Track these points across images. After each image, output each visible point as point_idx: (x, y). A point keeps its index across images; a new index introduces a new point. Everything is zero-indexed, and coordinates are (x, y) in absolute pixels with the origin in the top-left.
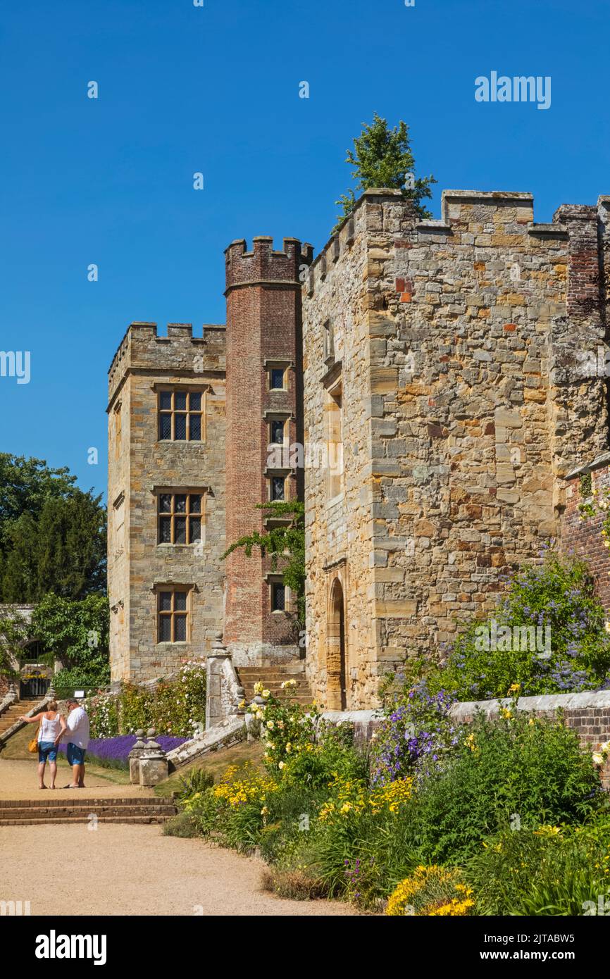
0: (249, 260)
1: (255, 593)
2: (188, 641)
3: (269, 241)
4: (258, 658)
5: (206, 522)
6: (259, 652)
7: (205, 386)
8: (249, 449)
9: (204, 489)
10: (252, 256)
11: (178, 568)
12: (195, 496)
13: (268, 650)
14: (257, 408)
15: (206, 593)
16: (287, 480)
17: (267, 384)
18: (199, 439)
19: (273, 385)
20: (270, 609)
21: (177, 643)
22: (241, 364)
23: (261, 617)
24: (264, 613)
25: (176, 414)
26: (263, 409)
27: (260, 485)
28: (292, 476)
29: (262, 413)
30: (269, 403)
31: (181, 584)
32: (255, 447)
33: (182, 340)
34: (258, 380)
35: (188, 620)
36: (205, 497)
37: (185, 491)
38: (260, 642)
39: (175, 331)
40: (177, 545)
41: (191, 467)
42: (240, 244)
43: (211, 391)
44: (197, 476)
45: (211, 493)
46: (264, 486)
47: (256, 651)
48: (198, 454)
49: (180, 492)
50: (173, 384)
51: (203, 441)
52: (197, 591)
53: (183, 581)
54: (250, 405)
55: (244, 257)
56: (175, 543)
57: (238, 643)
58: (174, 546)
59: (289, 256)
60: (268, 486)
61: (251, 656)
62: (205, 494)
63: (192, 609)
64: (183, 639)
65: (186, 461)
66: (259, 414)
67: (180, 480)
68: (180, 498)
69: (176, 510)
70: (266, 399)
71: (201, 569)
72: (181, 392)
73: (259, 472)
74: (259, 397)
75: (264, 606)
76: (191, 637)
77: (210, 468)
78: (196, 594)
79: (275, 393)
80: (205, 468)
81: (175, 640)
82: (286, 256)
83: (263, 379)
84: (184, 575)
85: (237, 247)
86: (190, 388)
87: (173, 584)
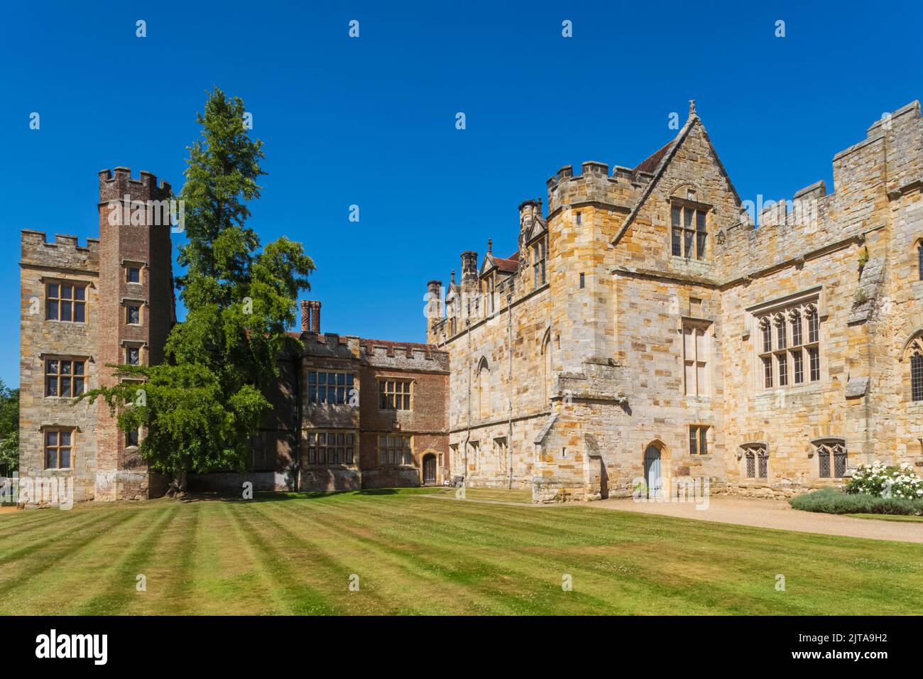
0: (112, 184)
1: (113, 433)
2: (72, 468)
3: (127, 171)
4: (113, 482)
5: (88, 382)
6: (114, 477)
7: (89, 282)
8: (110, 326)
9: (86, 358)
10: (113, 181)
11: (63, 415)
12: (79, 363)
13: (121, 476)
14: (116, 295)
15: (87, 433)
16: (141, 350)
17: (125, 278)
18: (84, 321)
19: (129, 279)
20: (124, 445)
21: (63, 469)
22: (105, 262)
23: (116, 451)
24: (119, 448)
25: (62, 301)
26: (120, 296)
27: (117, 353)
28: (145, 348)
29: (120, 299)
30: (126, 293)
31: (65, 427)
32: (114, 325)
33: (68, 247)
34: (117, 274)
35: (72, 453)
36: (87, 363)
37: (70, 359)
38: (116, 470)
39: (62, 239)
40: (63, 398)
41: (76, 341)
42: (105, 172)
43: (93, 287)
44: (80, 348)
45: (92, 361)
46: (120, 354)
47: (112, 477)
48: (81, 332)
49: (66, 359)
50: (60, 279)
51: (86, 323)
52: (79, 431)
53: (67, 424)
54: (111, 293)
55: (108, 182)
56: (61, 396)
57: (102, 470)
58: (60, 398)
59: (145, 184)
60: (124, 354)
61: (109, 480)
62: (87, 361)
63: (75, 445)
64: (68, 466)
65: (71, 336)
66: (118, 300)
67: (63, 349)
68: (65, 363)
69: (62, 372)
70: (123, 289)
71: (83, 416)
72: (66, 285)
73: (117, 343)
74: (118, 287)
75: (119, 443)
76: (74, 465)
77: (91, 343)
78: (79, 434)
79: (131, 286)
80: (87, 342)
81: (61, 467)
82: (142, 184)
83: (121, 274)
84: (68, 420)
85: (103, 175)
86: (75, 283)
87: (58, 426)
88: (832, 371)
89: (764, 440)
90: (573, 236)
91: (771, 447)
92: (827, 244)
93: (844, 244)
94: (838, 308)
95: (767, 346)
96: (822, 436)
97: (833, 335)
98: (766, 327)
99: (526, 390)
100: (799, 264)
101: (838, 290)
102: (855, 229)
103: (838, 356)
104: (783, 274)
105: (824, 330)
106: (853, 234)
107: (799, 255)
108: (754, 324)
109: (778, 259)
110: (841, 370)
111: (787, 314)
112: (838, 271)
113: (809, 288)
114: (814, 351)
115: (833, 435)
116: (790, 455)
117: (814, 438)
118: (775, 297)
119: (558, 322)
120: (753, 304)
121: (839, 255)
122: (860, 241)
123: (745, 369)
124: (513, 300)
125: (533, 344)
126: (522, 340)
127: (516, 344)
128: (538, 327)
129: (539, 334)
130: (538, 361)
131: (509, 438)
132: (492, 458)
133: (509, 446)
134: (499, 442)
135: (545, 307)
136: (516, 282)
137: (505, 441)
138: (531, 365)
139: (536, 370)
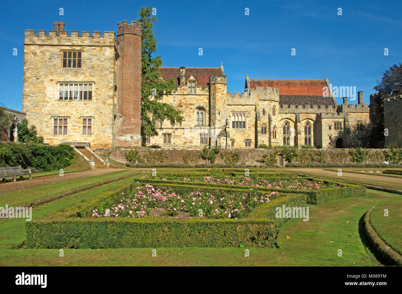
88: (249, 127)
89: (234, 139)
90: (224, 90)
91: (235, 140)
92: (249, 104)
93: (252, 105)
94: (250, 116)
96: (247, 138)
97: (249, 121)
100: (243, 106)
101: (250, 113)
102: (254, 103)
103: (250, 125)
104: (239, 107)
105: (247, 120)
106: (254, 104)
107: (243, 104)
109: (238, 103)
110: (250, 127)
111: (239, 115)
112: (250, 109)
113: (245, 111)
114: (244, 122)
115: (249, 138)
116: (240, 142)
117: (245, 139)
118: (237, 111)
119: (219, 109)
120: (232, 110)
121: (251, 107)
123: (229, 124)
124: (177, 93)
125: (188, 109)
126: (182, 106)
127: (178, 106)
128: (191, 104)
129: (192, 107)
130: (191, 114)
131: (173, 134)
132: (161, 139)
133: (173, 136)
134: (165, 134)
135: (195, 100)
136: (179, 89)
137: (169, 135)
138: (187, 114)
139: (190, 116)
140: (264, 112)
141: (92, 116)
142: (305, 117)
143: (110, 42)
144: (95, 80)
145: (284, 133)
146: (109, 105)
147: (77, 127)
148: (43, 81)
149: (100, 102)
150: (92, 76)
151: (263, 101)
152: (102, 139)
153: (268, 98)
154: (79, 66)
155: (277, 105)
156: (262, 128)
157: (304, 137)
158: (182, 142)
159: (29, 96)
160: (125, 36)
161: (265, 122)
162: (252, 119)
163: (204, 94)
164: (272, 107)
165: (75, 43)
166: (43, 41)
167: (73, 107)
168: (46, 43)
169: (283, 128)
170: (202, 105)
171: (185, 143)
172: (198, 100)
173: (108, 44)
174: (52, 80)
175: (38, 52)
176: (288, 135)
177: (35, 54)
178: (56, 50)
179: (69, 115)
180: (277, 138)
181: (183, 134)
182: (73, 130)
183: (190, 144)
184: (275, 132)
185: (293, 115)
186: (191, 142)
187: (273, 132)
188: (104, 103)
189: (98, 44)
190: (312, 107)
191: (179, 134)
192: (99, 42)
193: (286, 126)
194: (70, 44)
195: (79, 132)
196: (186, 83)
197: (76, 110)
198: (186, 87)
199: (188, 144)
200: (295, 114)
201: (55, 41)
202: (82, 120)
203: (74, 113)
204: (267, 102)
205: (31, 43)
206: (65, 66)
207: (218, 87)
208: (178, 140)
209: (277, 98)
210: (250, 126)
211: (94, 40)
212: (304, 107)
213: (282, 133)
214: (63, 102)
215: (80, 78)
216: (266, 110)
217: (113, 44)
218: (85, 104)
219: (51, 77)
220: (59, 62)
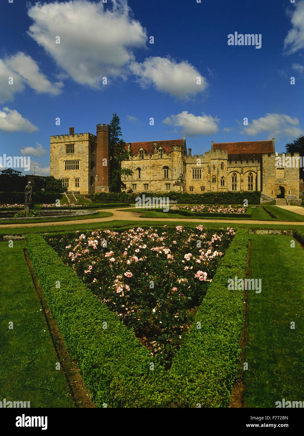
5: (94, 167)
11: (92, 174)
15: (94, 178)
22: (105, 143)
24: (108, 182)
34: (108, 146)
41: (93, 158)
43: (95, 146)
50: (92, 144)
53: (92, 176)
54: (106, 150)
65: (93, 156)
66: (108, 152)
89: (193, 186)
90: (178, 155)
92: (203, 163)
94: (204, 171)
95: (193, 173)
97: (204, 174)
98: (193, 171)
99: (156, 176)
101: (205, 168)
105: (202, 173)
108: (192, 170)
109: (196, 162)
111: (197, 170)
112: (205, 166)
113: (200, 167)
114: (200, 175)
115: (203, 186)
116: (197, 188)
117: (201, 186)
118: (195, 167)
119: (175, 167)
120: (192, 167)
121: (205, 164)
122: (208, 163)
123: (190, 176)
124: (151, 158)
125: (158, 168)
126: (154, 167)
127: (152, 167)
128: (160, 165)
129: (161, 166)
130: (160, 171)
131: (149, 184)
132: (142, 187)
133: (149, 185)
134: (145, 185)
135: (163, 162)
136: (153, 155)
137: (147, 184)
138: (158, 171)
139: (159, 172)
140: (214, 167)
141: (79, 177)
142: (248, 170)
143: (87, 138)
144: (80, 159)
145: (233, 181)
146: (86, 171)
147: (73, 183)
148: (58, 161)
149: (83, 170)
150: (79, 157)
151: (214, 160)
152: (84, 189)
153: (217, 158)
154: (73, 152)
155: (225, 162)
156: (213, 178)
157: (248, 184)
158: (154, 189)
159: (53, 168)
160: (99, 132)
161: (215, 175)
162: (206, 172)
163: (168, 158)
164: (220, 163)
165: (71, 140)
166: (58, 141)
167: (70, 173)
168: (59, 142)
169: (232, 178)
170: (167, 165)
171: (157, 189)
172: (164, 162)
173: (86, 139)
174: (62, 160)
175: (56, 146)
176: (236, 183)
177: (55, 148)
178: (63, 145)
179: (69, 177)
180: (225, 185)
181: (156, 184)
182: (71, 185)
183: (159, 190)
184: (224, 181)
185: (239, 168)
186: (160, 189)
187: (221, 181)
188: (84, 170)
189: (81, 140)
190: (253, 162)
191: (153, 184)
192: (82, 139)
193: (234, 177)
194: (69, 141)
195: (74, 186)
196: (157, 151)
197: (72, 175)
198: (157, 154)
199: (158, 191)
200: (240, 167)
201: (63, 140)
202: (75, 180)
203: (71, 176)
204: (216, 160)
205: (53, 142)
206: (67, 152)
207: (175, 153)
208: (152, 188)
209: (226, 157)
210: (204, 177)
211: (79, 138)
212: (247, 162)
213: (231, 181)
214: (67, 171)
215: (74, 158)
216: (216, 166)
217: (88, 139)
218: (76, 171)
219: (61, 159)
220: (64, 150)
